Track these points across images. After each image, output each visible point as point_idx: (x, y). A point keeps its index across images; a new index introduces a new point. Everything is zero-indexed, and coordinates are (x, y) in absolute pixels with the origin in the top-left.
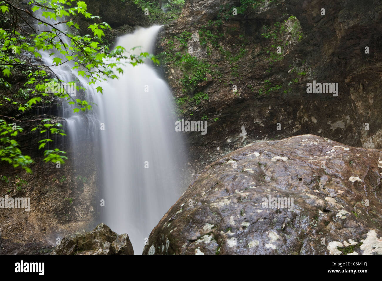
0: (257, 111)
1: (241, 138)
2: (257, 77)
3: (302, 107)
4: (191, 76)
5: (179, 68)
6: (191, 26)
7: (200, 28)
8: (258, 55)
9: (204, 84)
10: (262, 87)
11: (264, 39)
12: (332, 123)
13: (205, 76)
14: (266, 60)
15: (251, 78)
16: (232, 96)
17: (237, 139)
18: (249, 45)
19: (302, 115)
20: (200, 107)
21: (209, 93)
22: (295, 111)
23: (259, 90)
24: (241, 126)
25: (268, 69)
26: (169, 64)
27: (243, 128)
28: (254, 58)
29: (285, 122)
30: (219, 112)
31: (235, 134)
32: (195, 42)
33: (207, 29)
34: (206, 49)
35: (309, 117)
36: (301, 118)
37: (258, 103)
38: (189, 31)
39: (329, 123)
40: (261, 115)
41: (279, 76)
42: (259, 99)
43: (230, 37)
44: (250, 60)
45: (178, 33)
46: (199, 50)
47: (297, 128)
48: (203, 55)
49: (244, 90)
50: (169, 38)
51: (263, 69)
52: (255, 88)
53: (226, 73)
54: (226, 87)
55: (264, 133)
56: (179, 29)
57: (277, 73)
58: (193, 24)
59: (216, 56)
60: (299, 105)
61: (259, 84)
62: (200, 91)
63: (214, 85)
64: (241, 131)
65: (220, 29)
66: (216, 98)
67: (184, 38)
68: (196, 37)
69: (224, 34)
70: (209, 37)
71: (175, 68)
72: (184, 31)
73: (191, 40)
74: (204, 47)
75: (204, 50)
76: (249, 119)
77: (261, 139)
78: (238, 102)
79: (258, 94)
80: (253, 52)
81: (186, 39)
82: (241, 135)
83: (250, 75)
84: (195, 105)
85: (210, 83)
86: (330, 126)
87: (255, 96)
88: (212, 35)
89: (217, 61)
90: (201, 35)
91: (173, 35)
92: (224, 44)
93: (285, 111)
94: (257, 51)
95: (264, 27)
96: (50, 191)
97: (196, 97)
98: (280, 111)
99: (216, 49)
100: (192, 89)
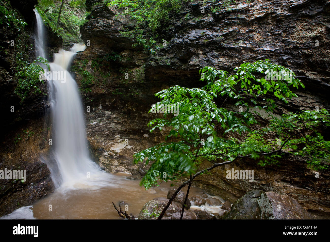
0: (109, 99)
1: (99, 109)
2: (113, 86)
3: (129, 103)
4: (86, 80)
5: (81, 75)
6: (89, 57)
7: (92, 60)
8: (115, 78)
9: (91, 85)
10: (114, 91)
11: (120, 72)
12: (143, 113)
13: (92, 82)
14: (118, 81)
15: (110, 86)
16: (101, 92)
17: (97, 109)
18: (112, 72)
19: (128, 106)
20: (87, 94)
21: (92, 89)
22: (125, 103)
23: (113, 92)
24: (100, 104)
25: (119, 85)
26: (76, 72)
27: (100, 105)
28: (113, 79)
29: (119, 107)
30: (93, 97)
31: (96, 107)
32: (89, 65)
33: (95, 60)
34: (94, 69)
35: (132, 108)
36: (127, 107)
37: (110, 97)
38: (88, 59)
39: (141, 113)
40: (110, 101)
41: (123, 89)
42: (111, 95)
43: (104, 66)
44: (111, 79)
45: (82, 59)
46: (90, 69)
47: (125, 110)
48: (92, 72)
49: (106, 90)
50: (77, 60)
51: (117, 84)
52: (111, 91)
53: (100, 82)
54: (99, 88)
55: (109, 109)
56: (83, 58)
57: (122, 87)
58: (90, 57)
59: (97, 73)
60: (128, 102)
61: (113, 90)
62: (89, 87)
63: (95, 86)
64: (99, 106)
65: (101, 63)
66: (94, 92)
67: (85, 62)
68: (90, 63)
69: (102, 65)
70: (96, 64)
71: (79, 75)
72: (85, 59)
73: (88, 64)
74: (93, 68)
75: (92, 70)
76: (104, 102)
77: (107, 111)
78: (102, 95)
79: (112, 93)
80: (113, 76)
81: (86, 63)
82: (99, 108)
83: (110, 85)
84: (85, 93)
85: (93, 85)
86: (141, 114)
87: (110, 94)
88: (97, 64)
89: (97, 76)
90: (92, 63)
91: (80, 59)
92: (101, 69)
93: (120, 102)
94: (115, 76)
95: (121, 68)
96: (38, 135)
97: (86, 90)
98: (118, 102)
99: (98, 70)
100: (85, 86)
